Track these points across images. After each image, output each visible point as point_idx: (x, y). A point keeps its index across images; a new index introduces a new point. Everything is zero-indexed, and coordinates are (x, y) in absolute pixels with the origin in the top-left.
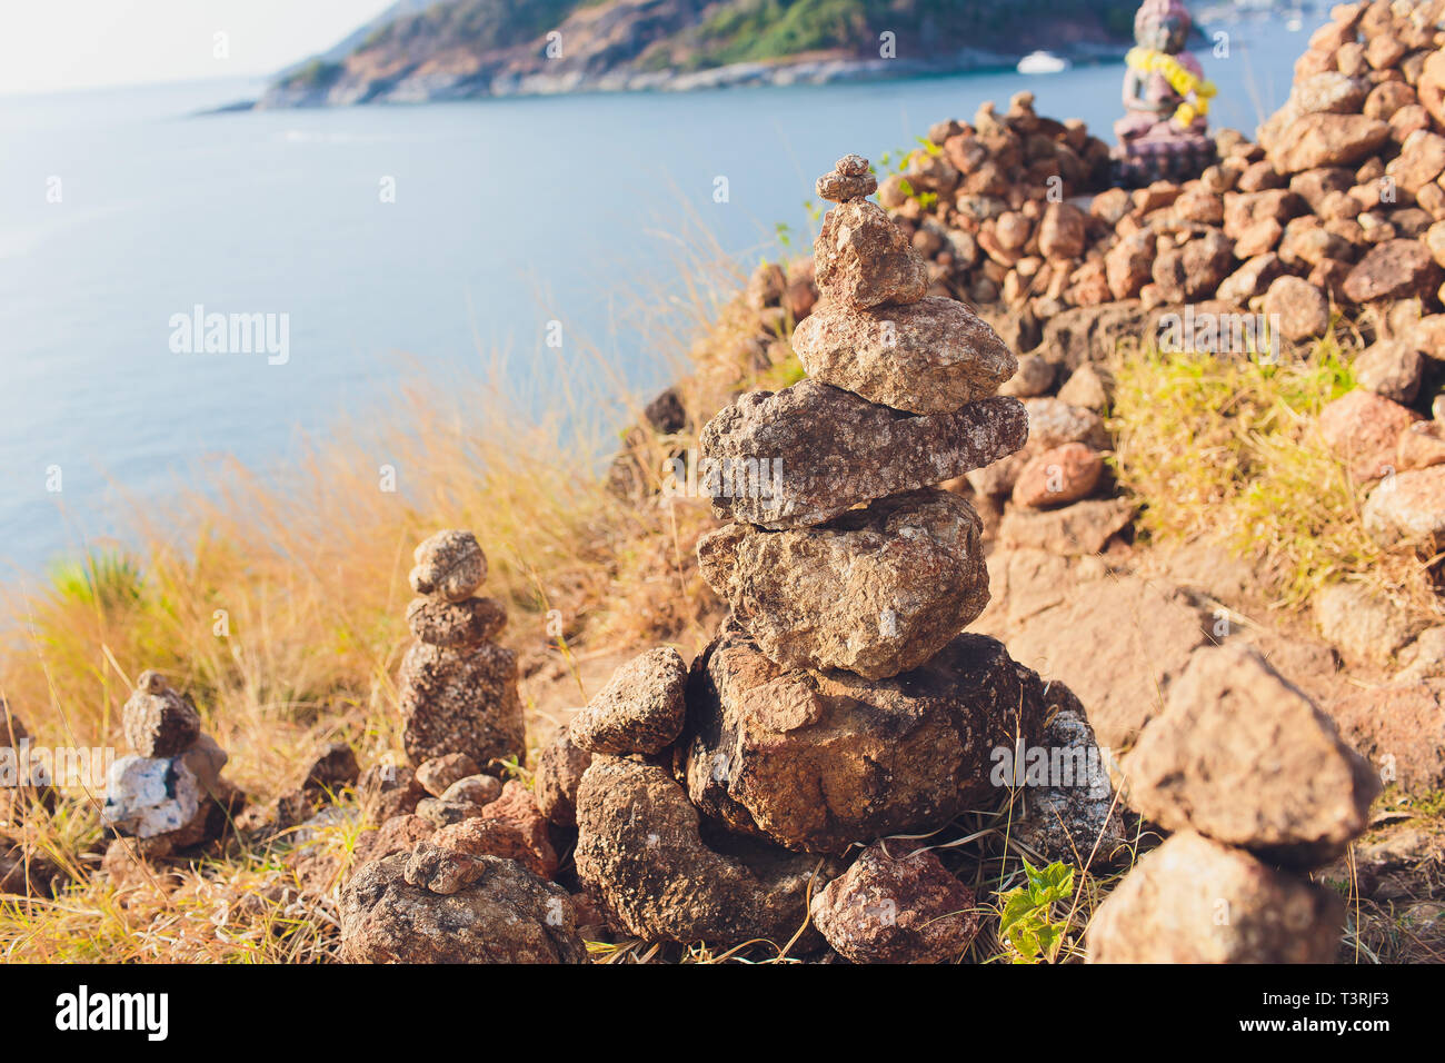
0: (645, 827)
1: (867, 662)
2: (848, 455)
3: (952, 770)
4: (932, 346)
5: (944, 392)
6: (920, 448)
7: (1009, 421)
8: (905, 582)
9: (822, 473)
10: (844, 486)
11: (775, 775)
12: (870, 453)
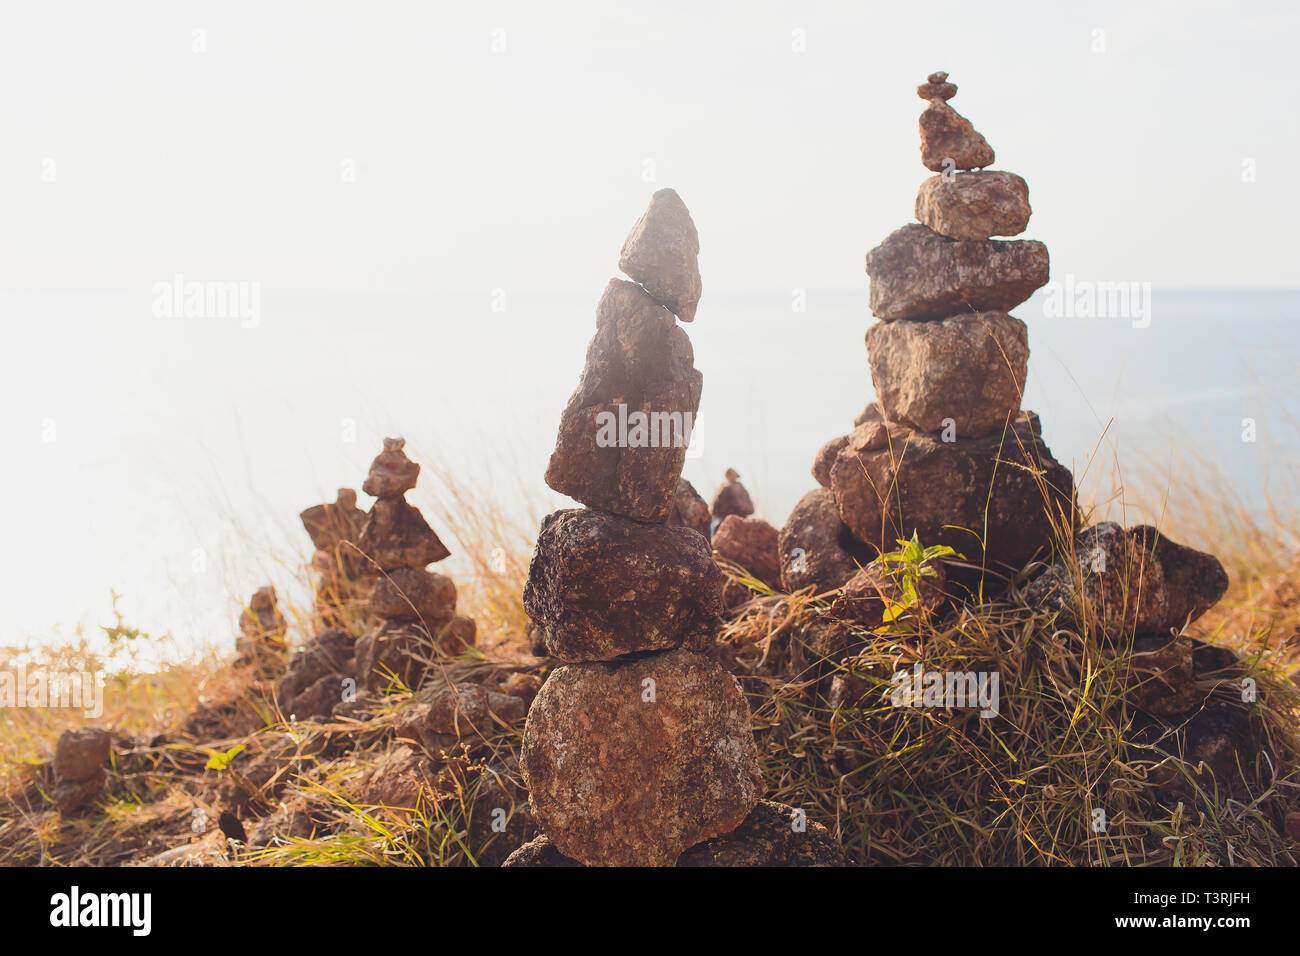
0: (809, 521)
1: (915, 413)
2: (918, 266)
3: (958, 504)
4: (960, 190)
5: (970, 224)
6: (952, 262)
7: (1022, 252)
8: (934, 355)
9: (905, 277)
10: (913, 287)
11: (849, 478)
12: (929, 266)
